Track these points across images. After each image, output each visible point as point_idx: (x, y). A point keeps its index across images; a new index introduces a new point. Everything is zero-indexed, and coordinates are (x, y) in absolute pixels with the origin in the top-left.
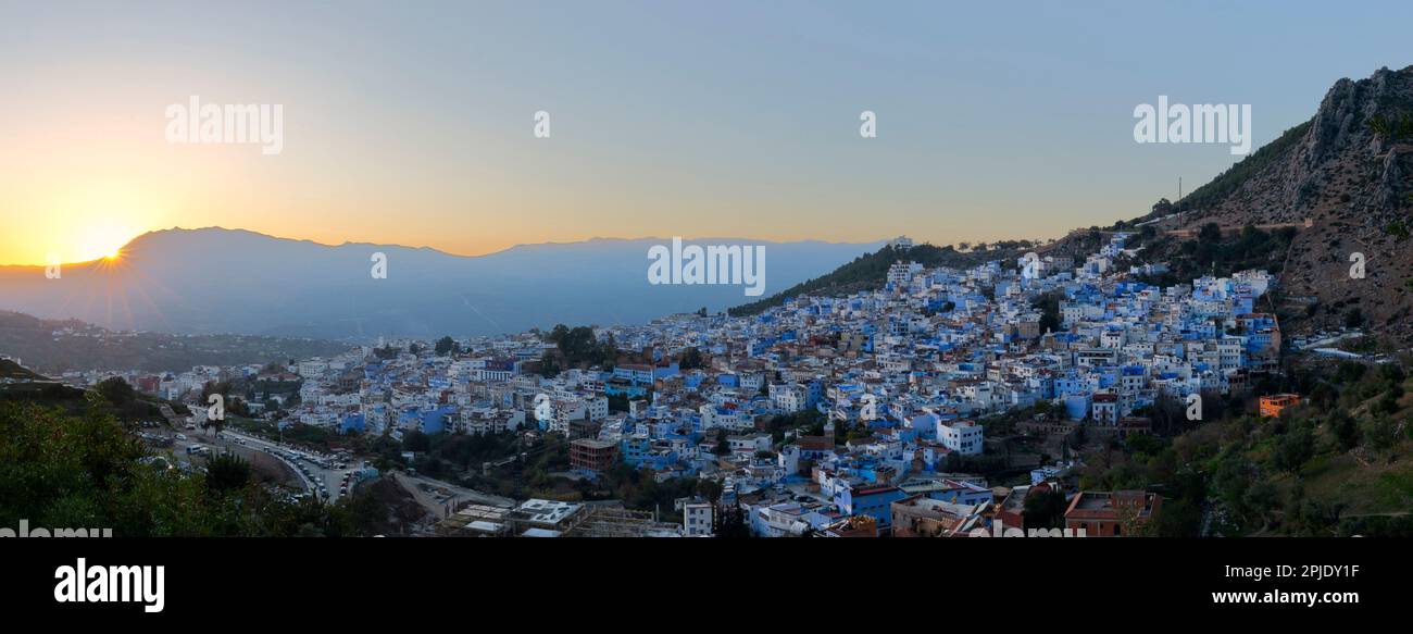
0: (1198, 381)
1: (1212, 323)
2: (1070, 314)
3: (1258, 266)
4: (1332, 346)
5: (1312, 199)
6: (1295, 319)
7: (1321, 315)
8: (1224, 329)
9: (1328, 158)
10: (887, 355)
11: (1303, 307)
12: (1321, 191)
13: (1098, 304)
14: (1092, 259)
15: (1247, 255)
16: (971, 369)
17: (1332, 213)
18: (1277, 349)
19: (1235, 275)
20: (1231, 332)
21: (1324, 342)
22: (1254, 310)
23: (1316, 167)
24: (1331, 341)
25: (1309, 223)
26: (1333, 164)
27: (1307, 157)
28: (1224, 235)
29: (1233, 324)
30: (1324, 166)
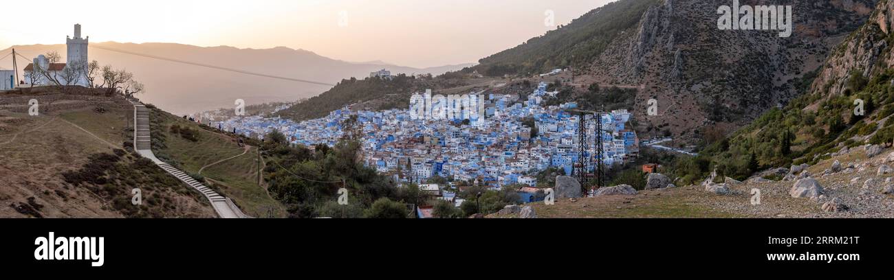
0: (612, 159)
1: (609, 134)
2: (542, 129)
3: (623, 107)
4: (660, 144)
5: (642, 73)
6: (643, 132)
7: (653, 131)
8: (614, 137)
9: (647, 51)
10: (457, 148)
11: (645, 127)
12: (645, 69)
13: (554, 123)
14: (532, 97)
15: (615, 100)
16: (510, 154)
17: (652, 81)
18: (637, 145)
19: (613, 111)
20: (616, 138)
21: (656, 143)
22: (625, 128)
23: (642, 56)
24: (659, 142)
25: (643, 87)
26: (650, 54)
27: (638, 50)
28: (601, 89)
29: (617, 134)
30: (645, 55)
